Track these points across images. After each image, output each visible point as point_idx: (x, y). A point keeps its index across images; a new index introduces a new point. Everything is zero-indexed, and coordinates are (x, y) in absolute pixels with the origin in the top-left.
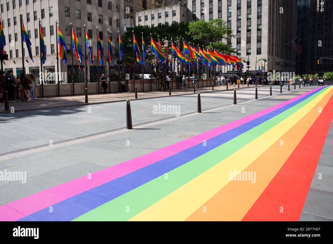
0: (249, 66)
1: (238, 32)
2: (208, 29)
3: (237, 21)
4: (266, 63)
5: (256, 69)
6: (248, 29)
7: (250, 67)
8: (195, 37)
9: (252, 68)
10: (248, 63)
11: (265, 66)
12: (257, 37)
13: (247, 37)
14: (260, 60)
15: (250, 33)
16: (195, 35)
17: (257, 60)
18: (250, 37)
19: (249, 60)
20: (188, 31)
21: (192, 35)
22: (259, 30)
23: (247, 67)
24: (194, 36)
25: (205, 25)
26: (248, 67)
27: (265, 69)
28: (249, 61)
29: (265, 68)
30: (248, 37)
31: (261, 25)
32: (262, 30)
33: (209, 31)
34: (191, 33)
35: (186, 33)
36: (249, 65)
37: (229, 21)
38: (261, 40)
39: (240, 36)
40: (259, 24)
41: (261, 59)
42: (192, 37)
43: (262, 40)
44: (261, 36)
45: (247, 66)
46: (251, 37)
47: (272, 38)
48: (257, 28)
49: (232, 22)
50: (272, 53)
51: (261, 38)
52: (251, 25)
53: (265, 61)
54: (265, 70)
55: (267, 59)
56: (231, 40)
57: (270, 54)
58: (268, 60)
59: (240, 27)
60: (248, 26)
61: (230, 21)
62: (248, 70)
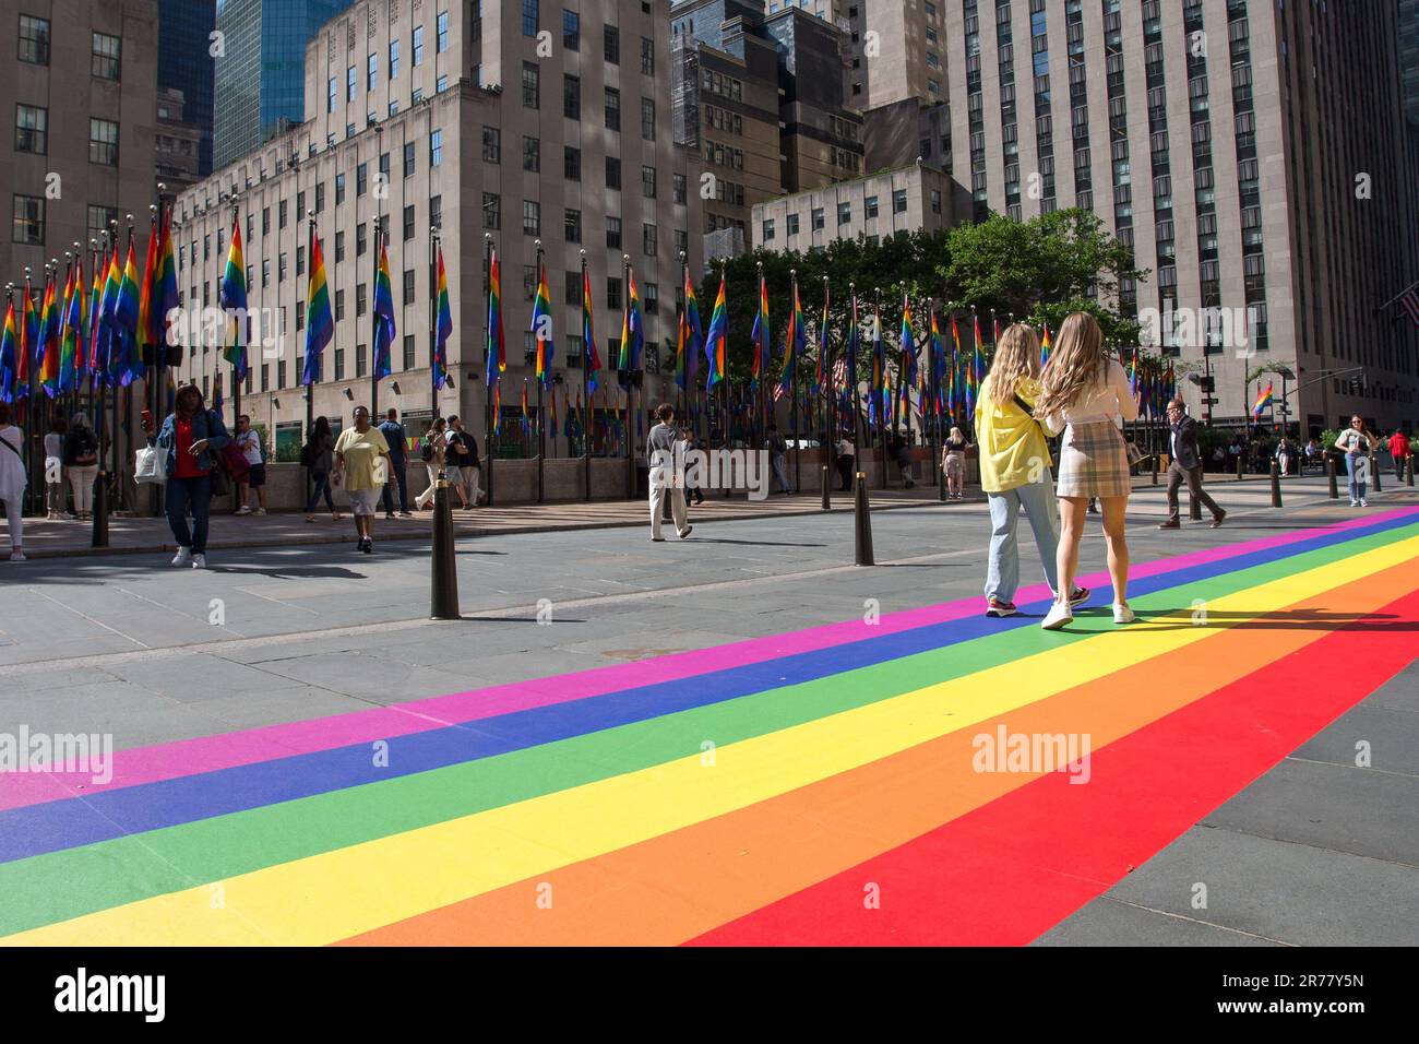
0: (1213, 396)
1: (1165, 261)
2: (1029, 253)
3: (1156, 221)
4: (1292, 385)
5: (1247, 408)
6: (1204, 248)
7: (1217, 401)
8: (976, 283)
9: (1229, 407)
10: (1207, 384)
11: (1284, 395)
12: (1245, 282)
13: (1202, 282)
14: (1260, 371)
15: (1215, 264)
16: (973, 278)
17: (1250, 375)
18: (1216, 281)
19: (1210, 370)
20: (947, 262)
21: (963, 279)
22: (1251, 250)
23: (1204, 402)
24: (969, 281)
25: (1017, 236)
26: (1210, 402)
27: (1288, 408)
28: (1211, 375)
29: (1286, 404)
30: (1208, 281)
31: (1257, 228)
32: (1265, 247)
33: (1032, 259)
34: (960, 270)
35: (940, 270)
36: (1213, 391)
37: (1122, 222)
38: (1263, 292)
39: (1173, 276)
40: (1251, 225)
41: (1265, 367)
42: (960, 285)
43: (1269, 291)
44: (1261, 275)
45: (1205, 396)
46: (1221, 282)
47: (1313, 280)
48: (1243, 242)
49: (1136, 223)
50: (1316, 342)
51: (1261, 284)
52: (1215, 233)
53: (1286, 374)
54: (1290, 413)
55: (1293, 368)
56: (1135, 297)
57: (1306, 349)
58: (1301, 370)
59: (1170, 241)
60: (1201, 237)
61: (1129, 220)
62: (1207, 412)
